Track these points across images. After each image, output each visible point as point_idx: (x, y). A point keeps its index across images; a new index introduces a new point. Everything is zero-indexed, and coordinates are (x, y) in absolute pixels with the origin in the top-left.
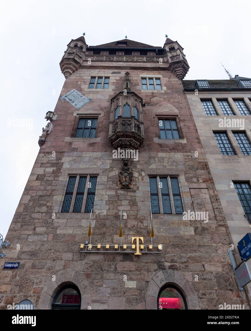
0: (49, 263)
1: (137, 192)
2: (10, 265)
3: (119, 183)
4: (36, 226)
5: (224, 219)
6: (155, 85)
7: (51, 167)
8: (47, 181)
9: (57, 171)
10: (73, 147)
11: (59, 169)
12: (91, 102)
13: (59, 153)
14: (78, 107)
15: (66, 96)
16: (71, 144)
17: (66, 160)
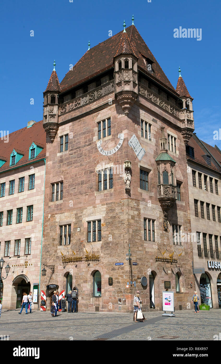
0: (146, 264)
1: (169, 233)
2: (135, 264)
3: (163, 227)
5: (192, 250)
6: (174, 146)
7: (136, 211)
8: (136, 220)
9: (139, 215)
10: (143, 197)
11: (140, 213)
12: (145, 155)
13: (137, 201)
14: (139, 158)
15: (131, 142)
16: (141, 195)
17: (141, 207)
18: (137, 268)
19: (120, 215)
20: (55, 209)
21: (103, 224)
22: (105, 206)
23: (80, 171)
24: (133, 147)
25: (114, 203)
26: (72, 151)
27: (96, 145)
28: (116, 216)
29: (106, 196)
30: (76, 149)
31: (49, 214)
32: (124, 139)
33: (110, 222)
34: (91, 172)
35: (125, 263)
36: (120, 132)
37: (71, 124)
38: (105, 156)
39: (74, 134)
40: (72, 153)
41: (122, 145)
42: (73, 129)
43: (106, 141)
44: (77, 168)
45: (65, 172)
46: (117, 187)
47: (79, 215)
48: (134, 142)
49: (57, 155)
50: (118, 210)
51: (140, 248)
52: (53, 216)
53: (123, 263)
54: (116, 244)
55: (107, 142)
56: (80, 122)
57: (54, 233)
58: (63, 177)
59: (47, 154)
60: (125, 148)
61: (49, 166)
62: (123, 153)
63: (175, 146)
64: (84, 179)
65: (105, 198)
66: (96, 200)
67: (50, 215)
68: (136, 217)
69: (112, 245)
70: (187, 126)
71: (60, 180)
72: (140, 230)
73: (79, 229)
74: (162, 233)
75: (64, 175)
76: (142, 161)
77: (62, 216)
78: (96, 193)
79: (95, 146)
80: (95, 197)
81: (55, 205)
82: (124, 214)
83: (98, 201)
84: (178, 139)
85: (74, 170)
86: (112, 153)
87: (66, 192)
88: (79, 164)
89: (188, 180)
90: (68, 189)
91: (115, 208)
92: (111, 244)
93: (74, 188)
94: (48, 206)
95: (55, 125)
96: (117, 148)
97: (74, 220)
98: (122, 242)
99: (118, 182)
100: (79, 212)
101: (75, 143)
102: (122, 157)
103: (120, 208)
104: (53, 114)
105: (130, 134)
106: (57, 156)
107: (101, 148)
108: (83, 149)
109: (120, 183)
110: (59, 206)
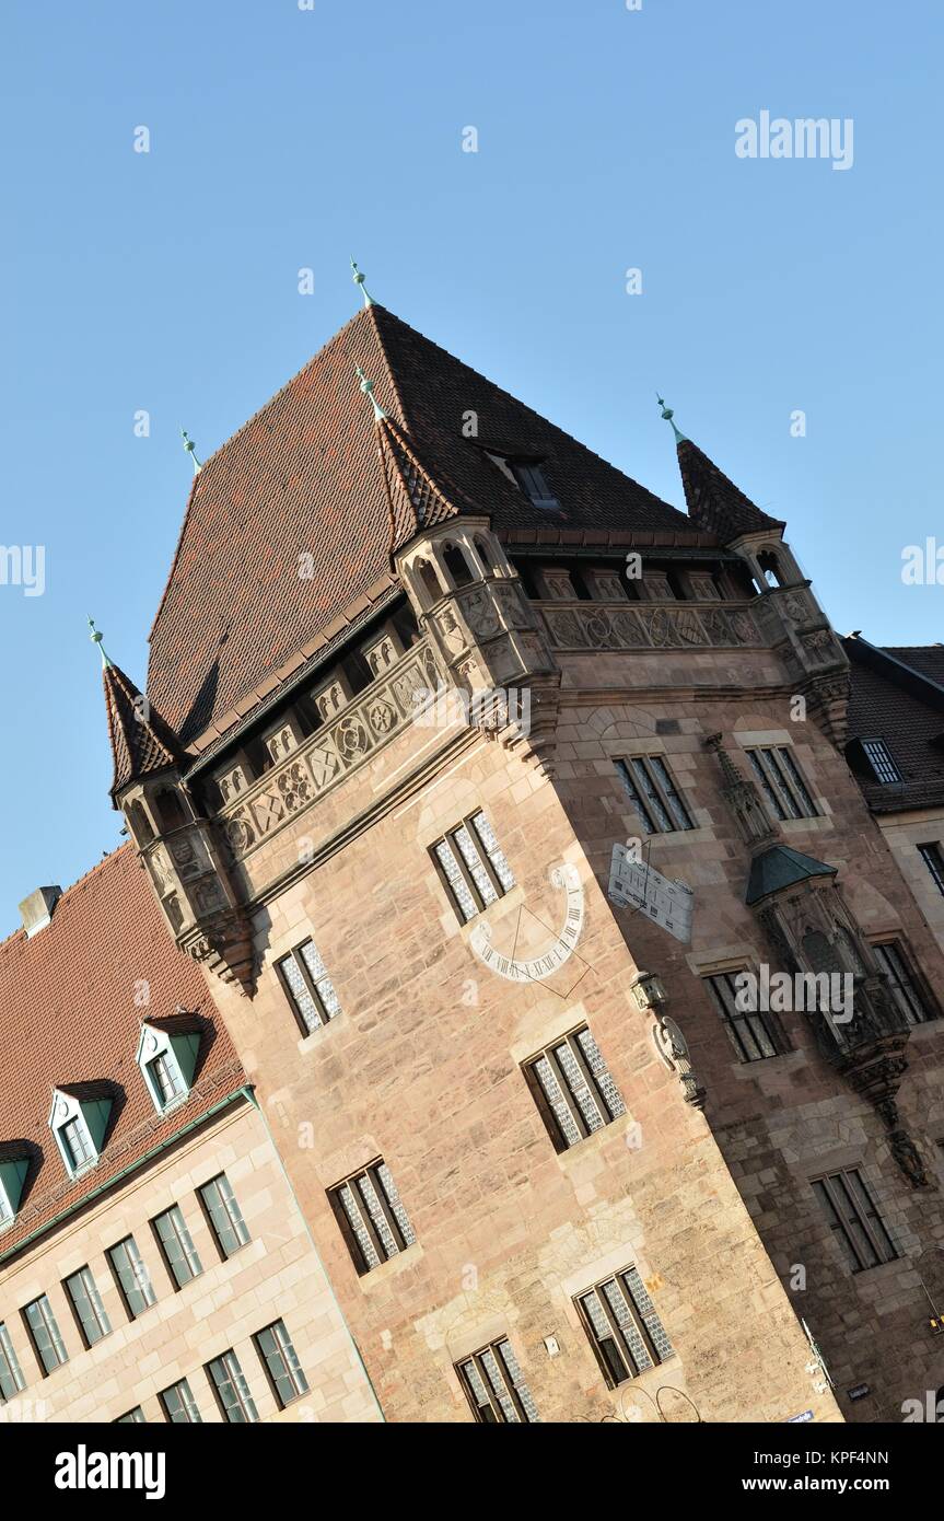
0: (905, 1370)
1: (941, 1189)
2: (857, 1393)
3: (904, 1175)
4: (840, 1313)
6: (794, 789)
7: (766, 1166)
8: (786, 1207)
9: (785, 1177)
10: (767, 1094)
11: (783, 1168)
12: (698, 904)
13: (754, 1124)
14: (680, 932)
15: (619, 886)
16: (756, 1086)
17: (778, 1138)
18: (876, 1407)
19: (710, 1212)
20: (401, 1296)
21: (652, 1281)
22: (628, 1201)
23: (443, 1089)
24: (637, 905)
25: (662, 1172)
26: (366, 1008)
27: (468, 949)
28: (695, 1225)
29: (615, 1157)
30: (381, 992)
31: (377, 1330)
32: (584, 885)
33: (677, 1263)
34: (500, 1075)
35: (819, 1408)
36: (555, 861)
37: (300, 888)
38: (528, 984)
39: (341, 928)
40: (372, 1020)
41: (586, 913)
42: (328, 911)
43: (505, 919)
44: (424, 1080)
45: (374, 1116)
46: (644, 1099)
47: (526, 1280)
48: (628, 876)
49: (297, 1049)
50: (689, 1197)
51: (852, 1318)
52: (401, 1330)
53: (810, 1412)
54: (744, 1343)
55: (512, 921)
56: (346, 869)
57: (444, 1406)
58: (371, 1139)
59: (250, 1064)
60: (603, 923)
61: (282, 1113)
62: (609, 948)
63: (800, 782)
64: (477, 1116)
65: (612, 1164)
66: (573, 1189)
67: (386, 1335)
68: (776, 1192)
69: (729, 1352)
70: (812, 663)
71: (366, 1157)
72: (816, 1241)
73: (550, 1342)
74: (908, 1204)
75: (374, 1132)
76: (696, 943)
77: (450, 1314)
78: (561, 1161)
79: (465, 953)
80: (566, 1177)
81: (394, 1280)
82: (726, 1204)
83: (586, 1193)
84: (798, 741)
85: (410, 1092)
86: (558, 964)
87: (417, 1202)
88: (425, 1058)
89: (920, 904)
90: (420, 1186)
91: (674, 1193)
92: (723, 1353)
93: (452, 1172)
94: (360, 1296)
95: (230, 922)
96: (571, 932)
97: (514, 1314)
98: (767, 1324)
99: (636, 1079)
100: (517, 1270)
101: (364, 968)
102: (610, 968)
103: (694, 1187)
104: (199, 873)
105: (600, 852)
106: (303, 1053)
107: (495, 955)
108: (412, 986)
109: (651, 1080)
110: (414, 1277)
